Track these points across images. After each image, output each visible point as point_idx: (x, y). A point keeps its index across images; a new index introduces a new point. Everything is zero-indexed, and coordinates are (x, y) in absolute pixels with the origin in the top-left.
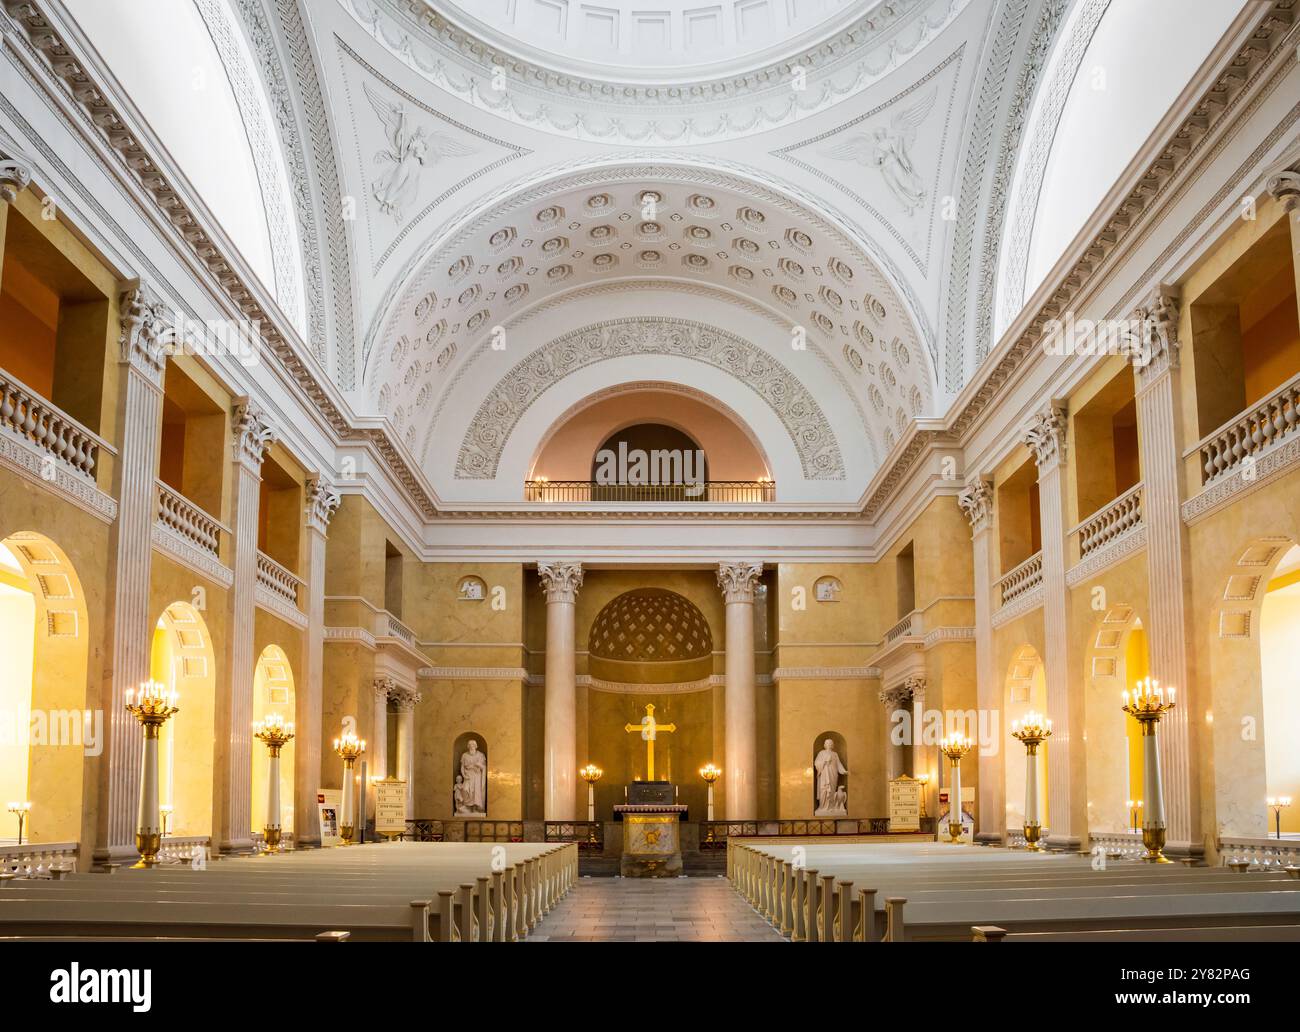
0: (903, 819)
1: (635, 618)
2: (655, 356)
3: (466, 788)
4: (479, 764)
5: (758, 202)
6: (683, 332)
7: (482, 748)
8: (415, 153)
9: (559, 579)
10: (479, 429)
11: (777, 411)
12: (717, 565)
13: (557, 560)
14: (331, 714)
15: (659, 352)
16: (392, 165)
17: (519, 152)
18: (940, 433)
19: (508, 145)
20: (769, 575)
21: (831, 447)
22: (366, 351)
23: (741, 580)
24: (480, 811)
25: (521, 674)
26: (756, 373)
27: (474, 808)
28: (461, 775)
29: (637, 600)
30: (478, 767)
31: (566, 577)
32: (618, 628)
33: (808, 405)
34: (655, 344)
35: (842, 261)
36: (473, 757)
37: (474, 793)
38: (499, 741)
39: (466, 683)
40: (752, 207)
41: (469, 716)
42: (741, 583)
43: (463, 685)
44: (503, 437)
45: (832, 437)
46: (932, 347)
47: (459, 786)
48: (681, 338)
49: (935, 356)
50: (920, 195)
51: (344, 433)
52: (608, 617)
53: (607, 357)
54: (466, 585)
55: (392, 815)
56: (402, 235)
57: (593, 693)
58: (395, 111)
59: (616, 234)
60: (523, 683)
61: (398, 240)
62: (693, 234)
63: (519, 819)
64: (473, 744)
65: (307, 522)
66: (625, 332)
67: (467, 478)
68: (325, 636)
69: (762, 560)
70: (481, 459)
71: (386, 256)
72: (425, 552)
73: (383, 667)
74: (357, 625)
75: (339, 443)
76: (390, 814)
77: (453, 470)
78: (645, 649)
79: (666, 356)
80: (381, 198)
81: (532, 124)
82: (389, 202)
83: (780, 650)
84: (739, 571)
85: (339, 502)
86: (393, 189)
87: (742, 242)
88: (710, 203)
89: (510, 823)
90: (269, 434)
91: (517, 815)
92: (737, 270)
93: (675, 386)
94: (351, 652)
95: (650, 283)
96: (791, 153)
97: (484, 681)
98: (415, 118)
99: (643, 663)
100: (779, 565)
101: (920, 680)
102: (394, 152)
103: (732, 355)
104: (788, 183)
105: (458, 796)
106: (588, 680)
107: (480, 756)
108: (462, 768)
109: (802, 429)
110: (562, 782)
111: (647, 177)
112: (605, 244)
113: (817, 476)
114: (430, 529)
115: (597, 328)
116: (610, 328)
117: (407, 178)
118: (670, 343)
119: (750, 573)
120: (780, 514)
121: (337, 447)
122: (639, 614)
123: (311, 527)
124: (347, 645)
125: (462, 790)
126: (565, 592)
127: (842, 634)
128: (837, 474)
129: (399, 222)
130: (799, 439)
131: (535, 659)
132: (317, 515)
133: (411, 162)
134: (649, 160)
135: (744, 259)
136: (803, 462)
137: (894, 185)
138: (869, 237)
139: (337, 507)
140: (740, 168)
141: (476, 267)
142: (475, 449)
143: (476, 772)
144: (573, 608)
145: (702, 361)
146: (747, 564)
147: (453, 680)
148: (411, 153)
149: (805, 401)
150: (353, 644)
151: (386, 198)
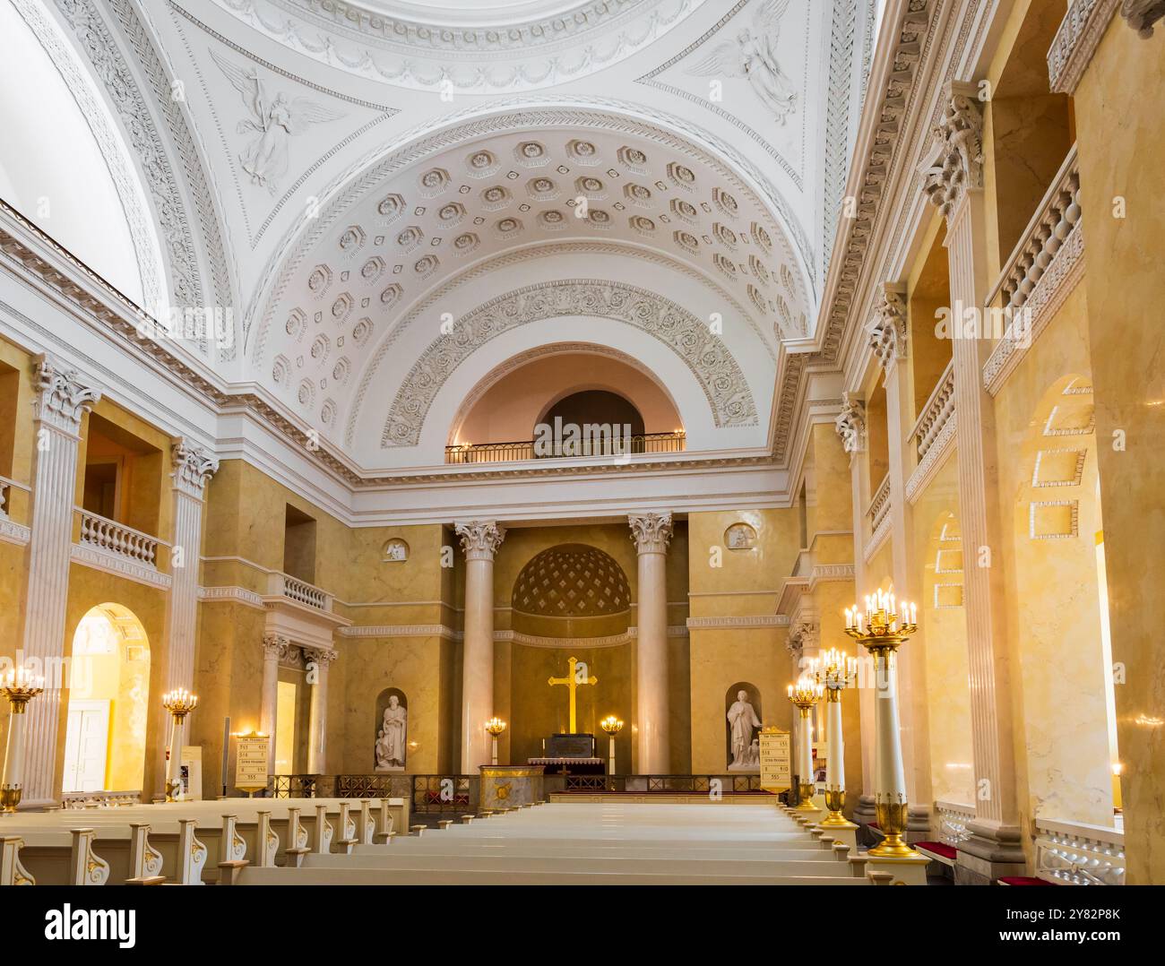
0: (774, 776)
1: (564, 575)
2: (570, 317)
3: (386, 743)
4: (398, 719)
5: (637, 140)
6: (594, 292)
7: (403, 702)
8: (278, 120)
9: (476, 538)
10: (403, 400)
11: (687, 362)
12: (626, 517)
13: (471, 520)
14: (207, 671)
15: (572, 314)
16: (257, 134)
17: (387, 111)
18: (813, 356)
19: (375, 107)
20: (680, 525)
21: (744, 394)
22: (247, 322)
23: (650, 531)
24: (399, 765)
25: (439, 630)
26: (667, 326)
27: (394, 762)
28: (382, 729)
29: (563, 555)
30: (398, 721)
31: (482, 535)
32: (548, 585)
33: (720, 354)
34: (568, 306)
35: (726, 191)
36: (394, 712)
37: (393, 747)
38: (419, 696)
39: (389, 640)
40: (630, 146)
41: (391, 672)
42: (651, 534)
43: (387, 643)
44: (426, 405)
45: (745, 383)
46: (810, 266)
47: (379, 740)
48: (595, 299)
49: (813, 274)
50: (790, 98)
51: (220, 401)
52: (536, 574)
53: (521, 323)
54: (391, 547)
55: (255, 771)
56: (279, 206)
57: (517, 648)
58: (248, 78)
59: (510, 196)
60: (441, 638)
61: (275, 212)
62: (585, 187)
63: (435, 773)
64: (394, 699)
65: (172, 485)
66: (540, 297)
67: (393, 447)
68: (203, 596)
69: (670, 510)
70: (404, 426)
71: (264, 228)
72: (353, 518)
73: (273, 625)
74: (233, 585)
75: (219, 411)
76: (251, 770)
77: (379, 440)
78: (576, 605)
79: (579, 317)
80: (250, 170)
81: (396, 82)
82: (260, 173)
83: (691, 601)
84: (648, 522)
85: (217, 467)
86: (262, 160)
87: (633, 188)
88: (590, 149)
89: (428, 777)
90: (89, 394)
91: (434, 770)
92: (637, 221)
93: (588, 346)
94: (228, 610)
95: (560, 246)
96: (658, 78)
97: (406, 638)
98: (273, 85)
99: (569, 618)
100: (690, 515)
101: (807, 625)
102: (256, 121)
103: (644, 310)
104: (656, 111)
105: (379, 751)
106: (510, 635)
107: (401, 709)
108: (385, 724)
109: (714, 377)
110: (476, 736)
111: (518, 126)
112: (502, 209)
113: (729, 424)
114: (357, 496)
115: (511, 297)
116: (525, 295)
117: (273, 148)
118: (584, 303)
119: (660, 523)
120: (688, 463)
121: (218, 414)
122: (568, 571)
123: (176, 490)
124: (224, 604)
125: (381, 744)
126: (481, 550)
127: (755, 582)
128: (750, 420)
129: (274, 193)
130: (711, 388)
131: (454, 615)
132: (184, 479)
133: (275, 132)
134: (517, 107)
135: (639, 207)
136: (714, 410)
137: (763, 93)
138: (742, 157)
139: (215, 471)
140: (607, 101)
141: (370, 239)
142: (400, 419)
143: (396, 726)
144: (491, 566)
145: (613, 319)
146: (656, 515)
147: (377, 639)
148: (274, 120)
149: (717, 350)
150: (229, 602)
151: (255, 169)
